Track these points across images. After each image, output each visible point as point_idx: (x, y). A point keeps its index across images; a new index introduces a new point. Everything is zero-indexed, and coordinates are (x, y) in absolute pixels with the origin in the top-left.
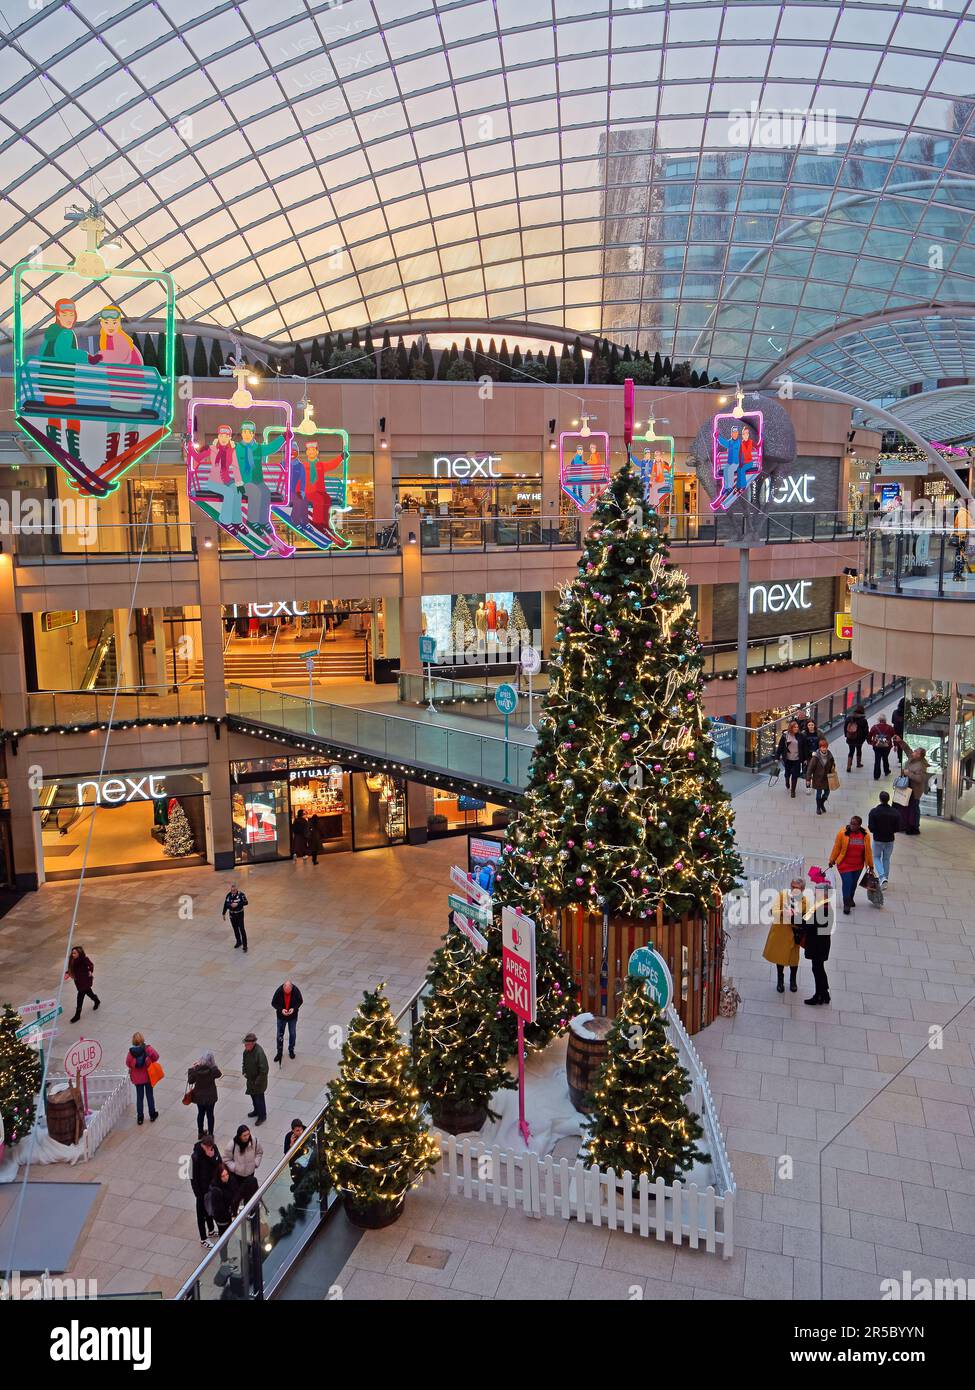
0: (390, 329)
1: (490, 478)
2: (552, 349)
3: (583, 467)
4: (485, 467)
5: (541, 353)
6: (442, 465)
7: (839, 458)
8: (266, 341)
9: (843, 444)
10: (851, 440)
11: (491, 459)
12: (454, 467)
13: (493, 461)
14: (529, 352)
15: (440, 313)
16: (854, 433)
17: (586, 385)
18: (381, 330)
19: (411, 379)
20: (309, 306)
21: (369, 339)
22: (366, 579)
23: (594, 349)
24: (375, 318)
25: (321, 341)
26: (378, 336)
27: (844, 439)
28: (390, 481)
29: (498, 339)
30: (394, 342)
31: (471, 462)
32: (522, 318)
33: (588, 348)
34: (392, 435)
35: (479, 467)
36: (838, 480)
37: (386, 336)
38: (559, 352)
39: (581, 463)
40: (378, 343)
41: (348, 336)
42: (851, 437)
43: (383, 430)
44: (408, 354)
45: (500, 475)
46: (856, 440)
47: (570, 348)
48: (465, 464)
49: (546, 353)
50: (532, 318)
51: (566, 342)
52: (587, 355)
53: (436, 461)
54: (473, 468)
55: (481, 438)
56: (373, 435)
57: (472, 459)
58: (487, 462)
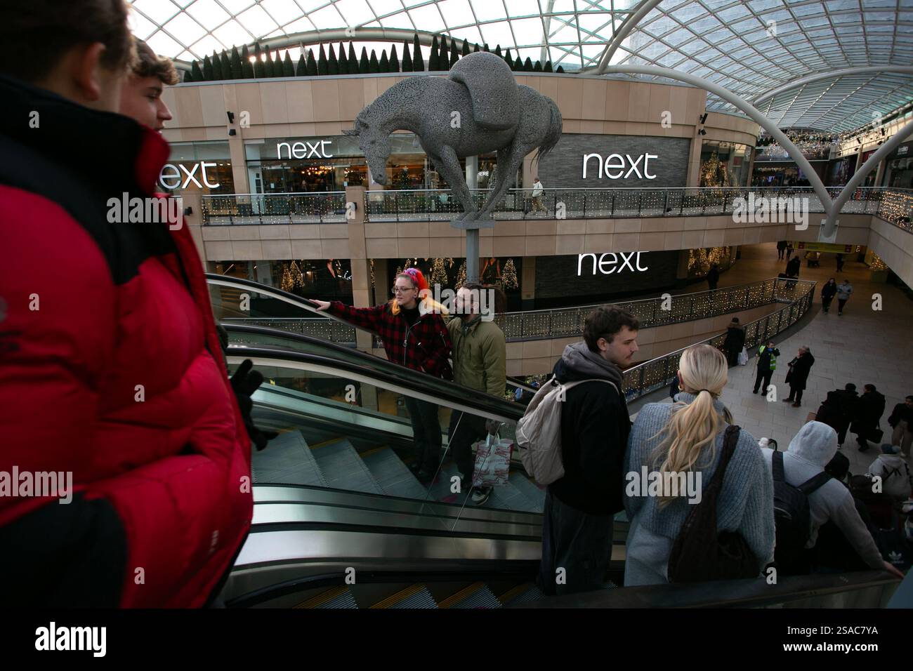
1: (323, 158)
2: (395, 50)
4: (319, 149)
6: (284, 149)
7: (690, 139)
9: (695, 126)
10: (703, 123)
11: (323, 142)
12: (294, 150)
13: (324, 144)
16: (706, 115)
27: (695, 121)
28: (244, 164)
31: (307, 146)
35: (314, 150)
36: (687, 160)
42: (703, 119)
43: (231, 122)
45: (331, 156)
46: (708, 122)
48: (302, 147)
51: (407, 42)
53: (279, 146)
54: (309, 150)
55: (313, 125)
56: (226, 126)
57: (308, 144)
58: (320, 145)
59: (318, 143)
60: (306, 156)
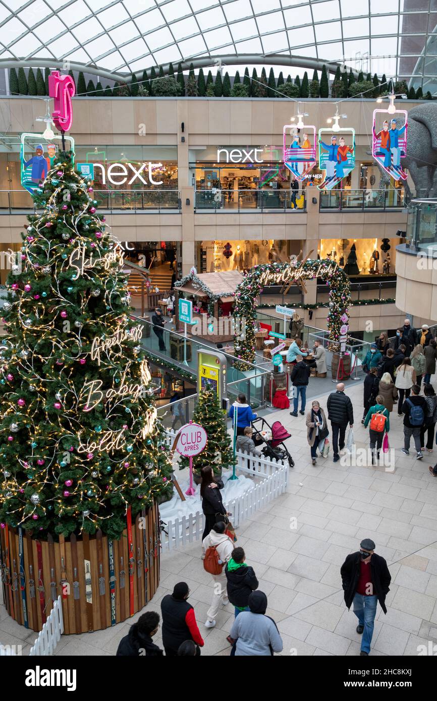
0: (194, 62)
1: (256, 163)
2: (306, 74)
3: (298, 150)
4: (252, 156)
5: (298, 77)
6: (223, 154)
8: (114, 73)
11: (256, 150)
12: (231, 156)
13: (257, 152)
14: (289, 76)
15: (230, 50)
17: (329, 99)
18: (189, 63)
19: (204, 96)
20: (138, 48)
21: (180, 69)
22: (158, 228)
23: (337, 73)
24: (186, 56)
25: (149, 72)
26: (186, 69)
28: (187, 165)
29: (268, 68)
30: (197, 72)
31: (243, 153)
32: (287, 53)
33: (332, 72)
34: (189, 134)
37: (192, 68)
38: (310, 77)
39: (297, 146)
40: (186, 73)
41: (166, 68)
43: (183, 131)
44: (206, 79)
45: (262, 161)
47: (320, 73)
48: (239, 154)
49: (301, 77)
50: (294, 53)
51: (316, 68)
52: (332, 77)
54: (244, 155)
55: (250, 137)
56: (177, 134)
57: (244, 151)
58: (254, 152)
59: (252, 151)
60: (241, 161)
